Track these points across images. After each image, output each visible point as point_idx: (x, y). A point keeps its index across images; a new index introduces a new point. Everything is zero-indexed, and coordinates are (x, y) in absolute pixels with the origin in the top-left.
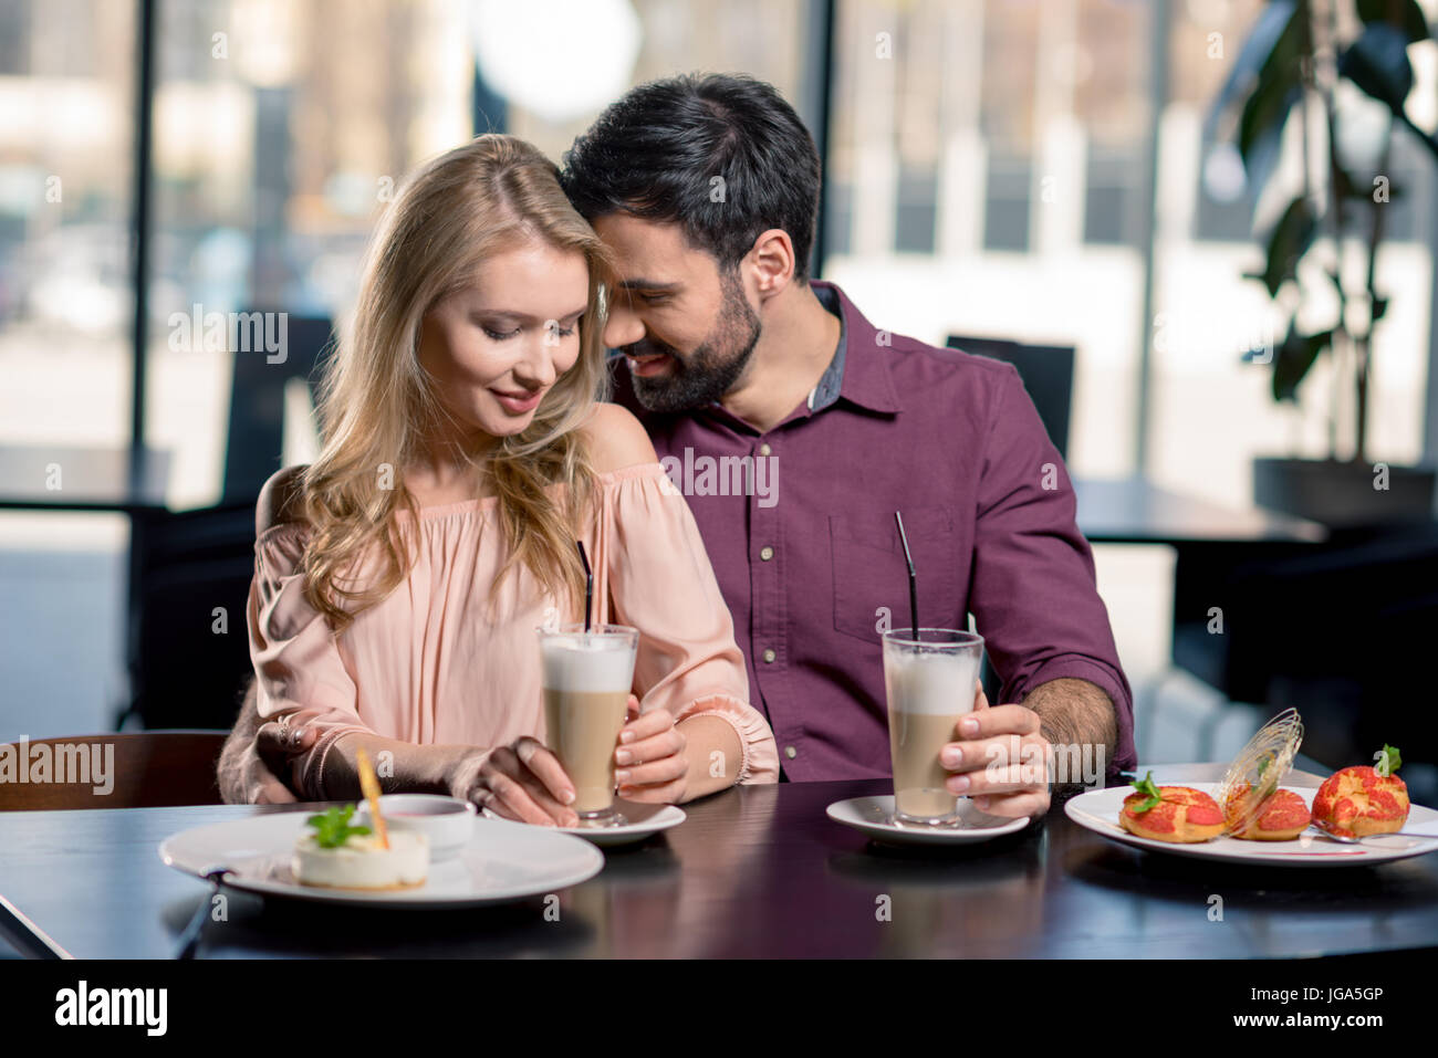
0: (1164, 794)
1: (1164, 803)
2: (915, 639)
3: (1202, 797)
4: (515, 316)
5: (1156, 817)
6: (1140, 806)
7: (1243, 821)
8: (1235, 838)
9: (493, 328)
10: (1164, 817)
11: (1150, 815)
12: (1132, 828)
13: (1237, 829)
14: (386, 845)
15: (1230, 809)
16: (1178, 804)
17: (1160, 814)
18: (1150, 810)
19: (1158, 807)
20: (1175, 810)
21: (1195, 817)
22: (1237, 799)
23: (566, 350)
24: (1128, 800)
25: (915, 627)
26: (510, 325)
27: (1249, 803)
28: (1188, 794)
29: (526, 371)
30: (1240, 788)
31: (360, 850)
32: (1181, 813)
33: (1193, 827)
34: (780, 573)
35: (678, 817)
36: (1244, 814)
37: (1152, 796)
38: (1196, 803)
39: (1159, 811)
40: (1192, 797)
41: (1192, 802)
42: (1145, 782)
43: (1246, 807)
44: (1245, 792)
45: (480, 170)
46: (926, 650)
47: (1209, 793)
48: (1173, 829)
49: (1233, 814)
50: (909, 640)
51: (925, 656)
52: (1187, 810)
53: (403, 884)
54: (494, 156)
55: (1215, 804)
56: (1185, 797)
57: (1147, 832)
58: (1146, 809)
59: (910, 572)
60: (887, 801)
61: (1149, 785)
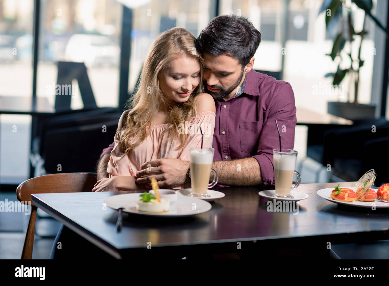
0: (342, 190)
1: (342, 192)
2: (281, 151)
3: (351, 191)
4: (180, 74)
5: (341, 196)
6: (336, 193)
7: (361, 197)
8: (359, 201)
9: (175, 78)
10: (342, 195)
11: (339, 195)
12: (334, 198)
13: (360, 199)
14: (160, 201)
15: (358, 194)
16: (346, 192)
17: (341, 195)
18: (339, 194)
19: (341, 193)
20: (345, 194)
21: (350, 196)
22: (359, 191)
23: (196, 82)
24: (333, 191)
25: (281, 148)
26: (180, 77)
27: (363, 192)
28: (348, 190)
29: (184, 87)
30: (360, 189)
31: (153, 203)
32: (346, 195)
33: (350, 198)
34: (227, 138)
35: (223, 195)
36: (361, 195)
37: (339, 191)
38: (350, 192)
39: (341, 194)
40: (349, 191)
41: (349, 192)
42: (338, 187)
43: (362, 193)
44: (361, 190)
45: (172, 37)
46: (283, 154)
47: (353, 190)
48: (344, 199)
49: (359, 195)
50: (279, 151)
51: (283, 156)
52: (348, 194)
53: (164, 211)
54: (175, 34)
55: (354, 192)
56: (347, 191)
57: (338, 199)
58: (338, 194)
59: (279, 135)
60: (273, 191)
61: (338, 188)
